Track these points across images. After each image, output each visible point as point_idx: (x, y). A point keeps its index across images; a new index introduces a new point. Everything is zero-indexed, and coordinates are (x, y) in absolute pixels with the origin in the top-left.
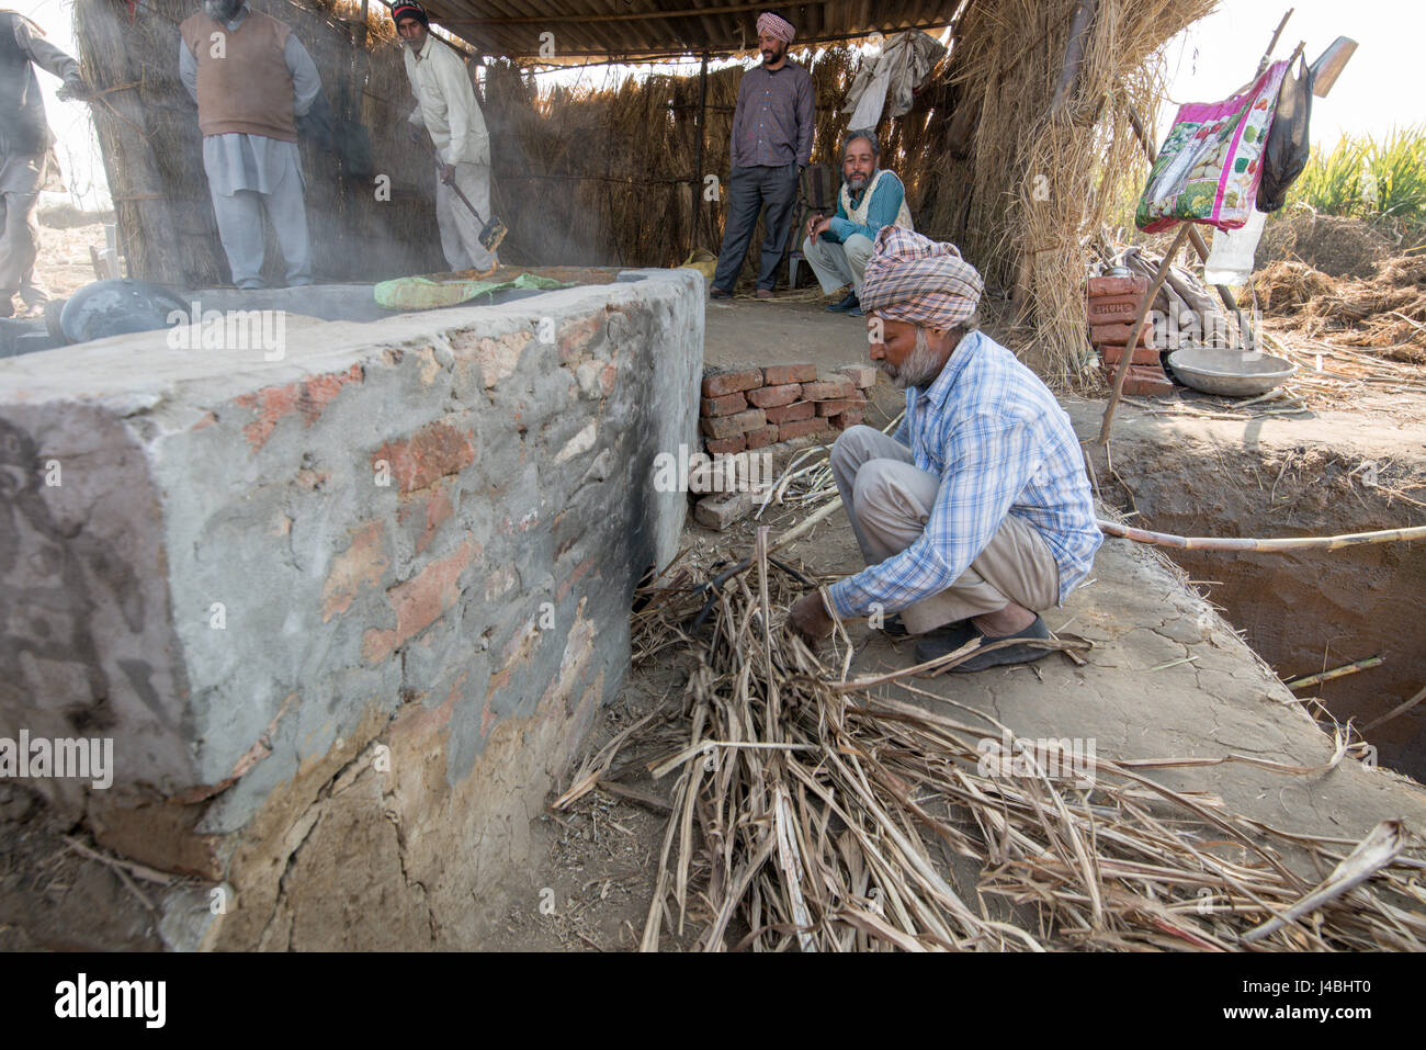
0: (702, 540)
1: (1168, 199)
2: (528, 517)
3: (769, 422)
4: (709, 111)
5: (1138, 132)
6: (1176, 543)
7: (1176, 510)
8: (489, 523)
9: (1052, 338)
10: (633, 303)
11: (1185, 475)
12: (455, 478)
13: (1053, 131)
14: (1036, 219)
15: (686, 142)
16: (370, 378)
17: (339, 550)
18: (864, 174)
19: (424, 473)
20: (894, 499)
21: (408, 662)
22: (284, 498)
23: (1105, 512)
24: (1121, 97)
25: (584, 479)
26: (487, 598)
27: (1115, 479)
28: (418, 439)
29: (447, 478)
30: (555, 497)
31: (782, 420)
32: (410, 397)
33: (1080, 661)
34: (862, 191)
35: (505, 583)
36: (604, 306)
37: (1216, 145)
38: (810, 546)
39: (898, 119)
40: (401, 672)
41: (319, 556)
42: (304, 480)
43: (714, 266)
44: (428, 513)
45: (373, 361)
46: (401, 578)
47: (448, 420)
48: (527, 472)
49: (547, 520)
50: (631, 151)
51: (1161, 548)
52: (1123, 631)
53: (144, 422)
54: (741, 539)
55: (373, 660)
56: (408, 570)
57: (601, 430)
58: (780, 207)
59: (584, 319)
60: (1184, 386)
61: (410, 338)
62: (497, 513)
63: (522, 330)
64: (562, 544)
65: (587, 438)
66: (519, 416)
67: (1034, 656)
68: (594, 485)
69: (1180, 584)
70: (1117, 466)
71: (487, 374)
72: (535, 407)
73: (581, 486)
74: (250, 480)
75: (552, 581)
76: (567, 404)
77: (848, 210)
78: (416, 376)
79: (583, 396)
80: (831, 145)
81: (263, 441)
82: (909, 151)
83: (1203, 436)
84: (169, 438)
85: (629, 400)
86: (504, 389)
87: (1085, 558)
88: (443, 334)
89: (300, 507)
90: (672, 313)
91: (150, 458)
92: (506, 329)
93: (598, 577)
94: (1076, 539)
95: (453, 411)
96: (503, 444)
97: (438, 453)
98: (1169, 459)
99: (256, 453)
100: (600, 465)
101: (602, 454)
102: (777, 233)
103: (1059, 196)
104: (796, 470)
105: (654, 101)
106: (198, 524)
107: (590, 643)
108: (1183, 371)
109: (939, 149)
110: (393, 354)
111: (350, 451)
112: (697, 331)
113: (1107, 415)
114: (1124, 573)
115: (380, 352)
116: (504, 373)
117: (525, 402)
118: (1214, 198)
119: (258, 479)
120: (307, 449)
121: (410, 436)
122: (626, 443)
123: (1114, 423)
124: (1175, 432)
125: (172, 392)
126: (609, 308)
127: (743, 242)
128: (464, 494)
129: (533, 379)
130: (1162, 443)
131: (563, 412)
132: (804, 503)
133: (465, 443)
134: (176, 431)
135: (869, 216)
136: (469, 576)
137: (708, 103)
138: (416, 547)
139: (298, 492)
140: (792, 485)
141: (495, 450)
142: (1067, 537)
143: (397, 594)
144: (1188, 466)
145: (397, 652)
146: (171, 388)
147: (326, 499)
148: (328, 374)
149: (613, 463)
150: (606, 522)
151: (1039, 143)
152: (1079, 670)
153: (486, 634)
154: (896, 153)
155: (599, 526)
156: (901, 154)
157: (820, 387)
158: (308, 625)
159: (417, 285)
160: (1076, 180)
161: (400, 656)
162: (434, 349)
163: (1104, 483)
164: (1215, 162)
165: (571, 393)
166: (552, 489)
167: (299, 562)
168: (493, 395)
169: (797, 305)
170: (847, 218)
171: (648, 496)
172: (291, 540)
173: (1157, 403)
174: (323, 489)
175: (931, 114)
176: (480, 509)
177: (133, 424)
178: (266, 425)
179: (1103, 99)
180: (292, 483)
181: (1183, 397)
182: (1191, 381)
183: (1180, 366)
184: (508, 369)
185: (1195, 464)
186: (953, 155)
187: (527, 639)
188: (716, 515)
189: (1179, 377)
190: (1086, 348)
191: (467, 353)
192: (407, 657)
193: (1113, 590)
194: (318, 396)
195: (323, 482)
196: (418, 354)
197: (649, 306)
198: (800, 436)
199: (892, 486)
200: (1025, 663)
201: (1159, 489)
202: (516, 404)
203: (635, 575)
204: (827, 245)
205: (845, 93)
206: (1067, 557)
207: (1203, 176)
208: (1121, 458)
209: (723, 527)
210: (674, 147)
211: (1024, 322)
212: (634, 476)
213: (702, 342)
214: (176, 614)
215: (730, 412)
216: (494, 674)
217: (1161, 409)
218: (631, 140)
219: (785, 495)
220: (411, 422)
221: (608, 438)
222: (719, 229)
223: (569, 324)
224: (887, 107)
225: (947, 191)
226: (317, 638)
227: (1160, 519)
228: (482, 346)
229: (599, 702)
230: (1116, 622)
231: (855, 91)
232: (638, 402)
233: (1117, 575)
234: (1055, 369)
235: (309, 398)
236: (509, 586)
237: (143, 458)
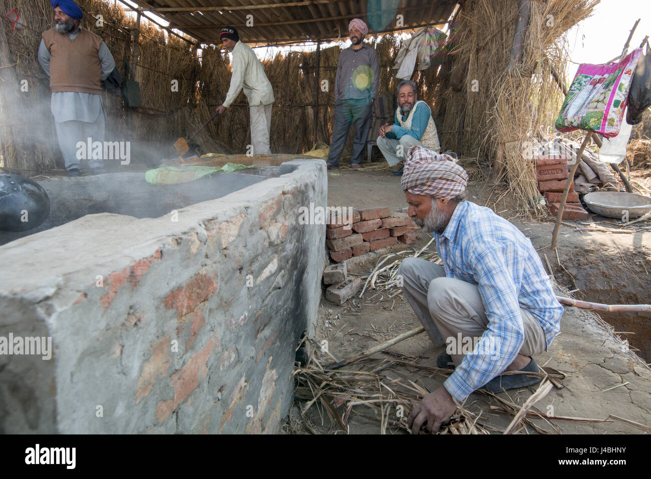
0: (331, 311)
1: (576, 118)
2: (242, 317)
3: (364, 241)
4: (321, 69)
5: (556, 78)
6: (603, 308)
7: (599, 287)
8: (223, 324)
9: (518, 189)
10: (296, 188)
11: (602, 266)
12: (207, 303)
13: (510, 80)
14: (504, 126)
15: (309, 85)
16: (165, 256)
17: (146, 359)
18: (410, 103)
19: (191, 304)
20: (456, 307)
21: (180, 417)
22: (119, 334)
23: (560, 290)
24: (546, 61)
25: (271, 289)
26: (221, 369)
27: (562, 269)
28: (188, 285)
29: (202, 304)
30: (256, 302)
31: (371, 239)
32: (185, 263)
33: (560, 386)
34: (409, 112)
35: (230, 358)
36: (281, 192)
37: (603, 91)
38: (393, 313)
39: (422, 71)
40: (175, 423)
41: (135, 364)
42: (130, 322)
43: (327, 151)
44: (193, 327)
45: (166, 246)
46: (177, 368)
47: (203, 271)
48: (242, 291)
49: (252, 316)
50: (280, 90)
51: (596, 311)
52: (581, 365)
53: (46, 305)
54: (353, 309)
55: (161, 420)
56: (181, 362)
57: (280, 260)
58: (363, 120)
59: (271, 201)
60: (595, 214)
61: (186, 230)
62: (227, 318)
63: (241, 213)
64: (259, 328)
65: (273, 267)
66: (239, 261)
67: (532, 383)
68: (276, 291)
69: (610, 334)
70: (563, 262)
71: (223, 241)
72: (247, 254)
73: (270, 293)
74: (102, 328)
75: (254, 351)
76: (263, 249)
77: (401, 122)
78: (188, 250)
79: (271, 244)
80: (387, 85)
81: (109, 304)
82: (429, 87)
83: (610, 243)
84: (61, 313)
85: (294, 241)
86: (232, 248)
87: (556, 322)
88: (201, 223)
89: (127, 338)
90: (314, 189)
91: (50, 326)
92: (233, 214)
93: (278, 343)
94: (550, 313)
95: (206, 265)
96: (231, 278)
97: (198, 291)
98: (592, 257)
99: (105, 312)
100: (279, 280)
101: (280, 274)
102: (361, 134)
103: (516, 113)
104: (381, 267)
105: (292, 65)
106: (74, 361)
107: (273, 383)
108: (593, 205)
109: (445, 86)
110: (177, 240)
111: (154, 299)
112: (324, 194)
113: (554, 233)
114: (576, 328)
115: (170, 240)
116: (232, 239)
117: (241, 253)
118: (602, 120)
119: (106, 327)
120: (131, 303)
121: (184, 285)
122: (293, 265)
123: (559, 237)
124: (594, 241)
125: (62, 283)
126: (284, 193)
127: (343, 138)
128: (211, 311)
129: (246, 239)
130: (587, 248)
131: (261, 254)
132: (387, 287)
133: (212, 282)
134: (65, 308)
135: (412, 125)
136: (212, 359)
137: (321, 65)
138: (186, 348)
139: (127, 330)
140: (379, 276)
141: (226, 283)
142: (545, 312)
143: (175, 377)
144: (603, 261)
145: (174, 412)
146: (60, 280)
147: (141, 330)
148: (144, 258)
149: (286, 277)
150: (282, 311)
151: (503, 86)
152: (559, 392)
153: (220, 390)
154: (422, 88)
155: (278, 314)
156: (425, 88)
157: (392, 220)
158: (128, 407)
159: (170, 171)
160: (525, 105)
161: (175, 414)
162: (197, 233)
163: (556, 272)
164: (603, 101)
165: (265, 244)
166: (255, 298)
167: (125, 371)
168: (226, 252)
169: (374, 172)
170: (400, 125)
171: (303, 291)
172: (121, 359)
173: (580, 224)
174: (140, 325)
175: (440, 68)
176: (219, 317)
177: (41, 307)
178: (112, 294)
179: (536, 63)
180: (123, 324)
181: (595, 220)
182: (598, 211)
183: (591, 203)
184: (233, 236)
185: (607, 260)
186: (453, 90)
187: (241, 388)
188: (338, 296)
189: (591, 209)
190: (537, 194)
191: (214, 232)
192: (179, 414)
193: (571, 340)
194: (139, 272)
195: (139, 320)
196: (189, 238)
197: (303, 188)
198: (382, 248)
199: (455, 299)
200: (526, 387)
201: (588, 275)
202: (237, 254)
203: (297, 339)
204: (390, 140)
205: (394, 59)
206: (548, 325)
207: (596, 107)
208: (564, 257)
209: (342, 303)
210: (303, 88)
211: (501, 181)
212: (296, 282)
213: (326, 199)
214: (59, 418)
215: (343, 236)
216: (224, 413)
217: (583, 228)
218: (280, 85)
219: (376, 283)
220: (184, 276)
221: (283, 264)
222: (328, 130)
223: (264, 206)
224: (417, 65)
225: (452, 108)
226: (133, 414)
227: (590, 294)
228: (221, 227)
229: (279, 419)
230: (577, 360)
231: (399, 58)
232: (298, 241)
233: (572, 329)
234: (521, 206)
235: (134, 274)
236: (232, 359)
237: (46, 327)
